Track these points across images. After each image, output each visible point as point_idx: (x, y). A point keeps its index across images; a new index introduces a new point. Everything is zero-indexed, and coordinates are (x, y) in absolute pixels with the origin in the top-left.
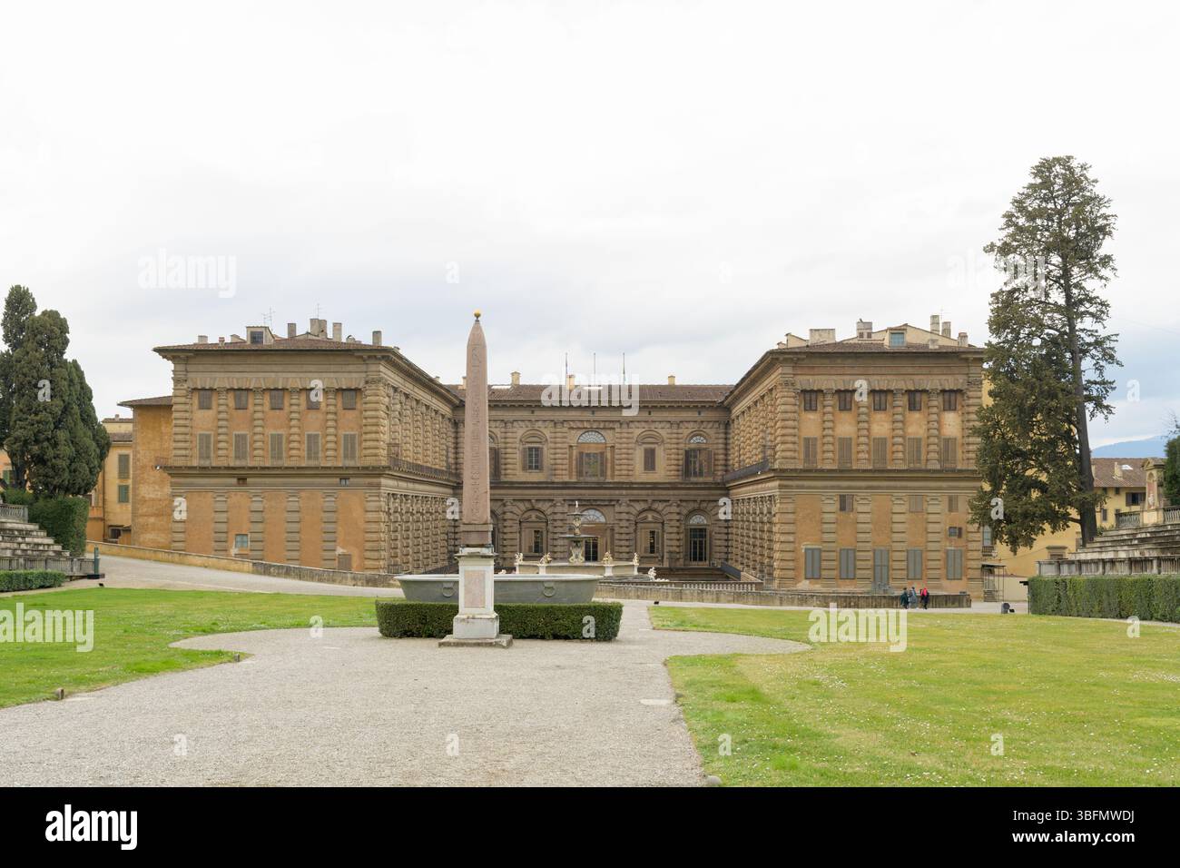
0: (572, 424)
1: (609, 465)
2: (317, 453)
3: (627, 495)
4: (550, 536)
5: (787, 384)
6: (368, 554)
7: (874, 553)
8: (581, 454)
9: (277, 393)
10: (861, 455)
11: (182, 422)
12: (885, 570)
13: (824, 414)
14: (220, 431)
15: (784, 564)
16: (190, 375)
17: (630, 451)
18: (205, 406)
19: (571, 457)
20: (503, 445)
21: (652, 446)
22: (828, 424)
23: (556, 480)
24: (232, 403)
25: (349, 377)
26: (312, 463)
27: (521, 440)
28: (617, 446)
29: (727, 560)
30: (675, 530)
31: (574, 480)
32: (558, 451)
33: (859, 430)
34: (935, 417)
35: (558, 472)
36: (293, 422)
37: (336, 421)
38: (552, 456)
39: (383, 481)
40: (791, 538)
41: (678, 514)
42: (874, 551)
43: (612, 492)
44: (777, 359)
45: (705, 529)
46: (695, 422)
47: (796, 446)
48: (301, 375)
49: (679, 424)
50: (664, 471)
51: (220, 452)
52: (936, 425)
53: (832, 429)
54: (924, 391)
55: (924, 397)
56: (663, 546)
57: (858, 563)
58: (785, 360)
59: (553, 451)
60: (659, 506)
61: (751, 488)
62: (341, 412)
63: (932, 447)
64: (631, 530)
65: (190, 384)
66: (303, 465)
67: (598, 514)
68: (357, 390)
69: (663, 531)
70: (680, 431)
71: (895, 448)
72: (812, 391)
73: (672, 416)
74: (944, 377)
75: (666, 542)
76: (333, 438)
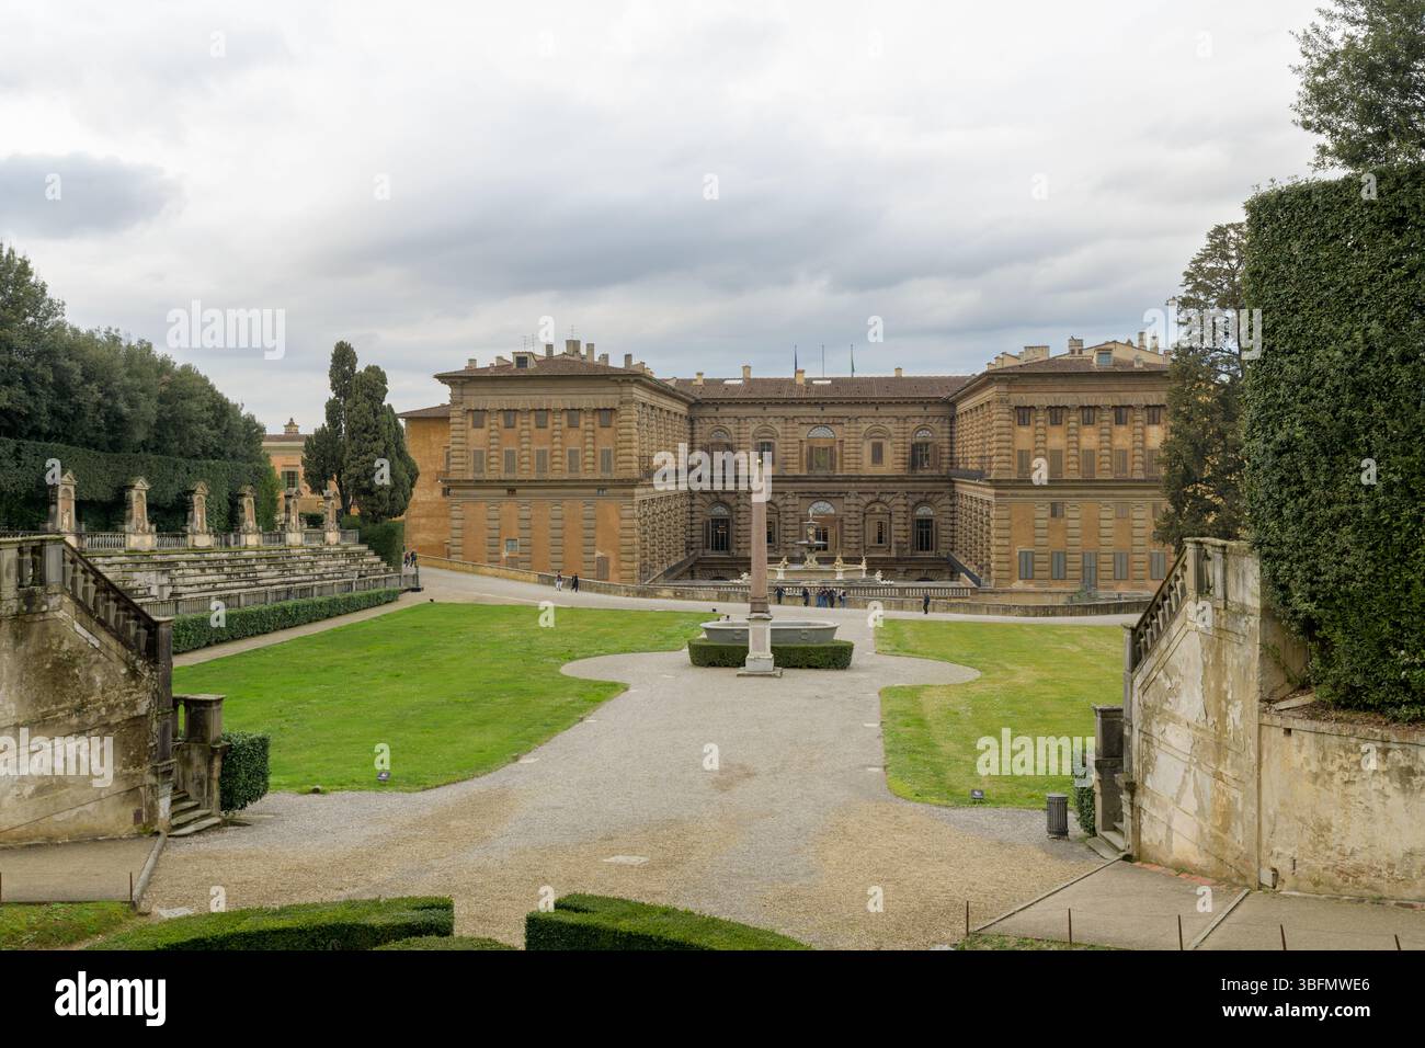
0: (803, 420)
1: (838, 459)
2: (577, 466)
3: (856, 487)
4: (782, 527)
5: (1001, 402)
6: (623, 557)
7: (1084, 556)
8: (811, 448)
9: (542, 413)
10: (1071, 466)
11: (459, 440)
12: (1093, 572)
13: (1037, 428)
14: (492, 447)
15: (1000, 566)
16: (465, 398)
17: (859, 445)
18: (478, 425)
19: (801, 451)
20: (737, 441)
21: (880, 440)
22: (1039, 438)
23: (788, 474)
24: (501, 422)
25: (605, 397)
26: (574, 476)
27: (753, 436)
28: (846, 440)
29: (952, 550)
30: (902, 521)
31: (805, 473)
32: (789, 445)
33: (1069, 442)
34: (1140, 430)
35: (789, 466)
36: (556, 439)
37: (593, 437)
38: (784, 451)
39: (636, 491)
40: (1006, 542)
41: (905, 505)
42: (1083, 554)
43: (841, 484)
44: (993, 379)
45: (932, 520)
46: (921, 417)
47: (1011, 458)
48: (562, 397)
49: (905, 419)
50: (892, 464)
51: (492, 467)
52: (1141, 438)
53: (1044, 442)
54: (1130, 406)
55: (1130, 412)
56: (890, 534)
57: (1068, 565)
58: (1000, 380)
59: (783, 446)
60: (887, 498)
61: (972, 487)
62: (599, 429)
63: (1137, 458)
64: (860, 520)
65: (465, 406)
66: (565, 478)
67: (828, 506)
68: (613, 410)
69: (891, 522)
70: (907, 425)
71: (1102, 459)
72: (1025, 407)
73: (901, 411)
74: (1149, 393)
75: (893, 533)
76: (591, 453)
